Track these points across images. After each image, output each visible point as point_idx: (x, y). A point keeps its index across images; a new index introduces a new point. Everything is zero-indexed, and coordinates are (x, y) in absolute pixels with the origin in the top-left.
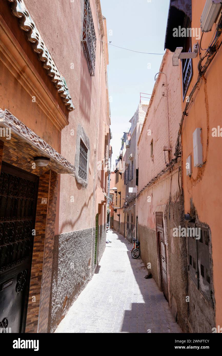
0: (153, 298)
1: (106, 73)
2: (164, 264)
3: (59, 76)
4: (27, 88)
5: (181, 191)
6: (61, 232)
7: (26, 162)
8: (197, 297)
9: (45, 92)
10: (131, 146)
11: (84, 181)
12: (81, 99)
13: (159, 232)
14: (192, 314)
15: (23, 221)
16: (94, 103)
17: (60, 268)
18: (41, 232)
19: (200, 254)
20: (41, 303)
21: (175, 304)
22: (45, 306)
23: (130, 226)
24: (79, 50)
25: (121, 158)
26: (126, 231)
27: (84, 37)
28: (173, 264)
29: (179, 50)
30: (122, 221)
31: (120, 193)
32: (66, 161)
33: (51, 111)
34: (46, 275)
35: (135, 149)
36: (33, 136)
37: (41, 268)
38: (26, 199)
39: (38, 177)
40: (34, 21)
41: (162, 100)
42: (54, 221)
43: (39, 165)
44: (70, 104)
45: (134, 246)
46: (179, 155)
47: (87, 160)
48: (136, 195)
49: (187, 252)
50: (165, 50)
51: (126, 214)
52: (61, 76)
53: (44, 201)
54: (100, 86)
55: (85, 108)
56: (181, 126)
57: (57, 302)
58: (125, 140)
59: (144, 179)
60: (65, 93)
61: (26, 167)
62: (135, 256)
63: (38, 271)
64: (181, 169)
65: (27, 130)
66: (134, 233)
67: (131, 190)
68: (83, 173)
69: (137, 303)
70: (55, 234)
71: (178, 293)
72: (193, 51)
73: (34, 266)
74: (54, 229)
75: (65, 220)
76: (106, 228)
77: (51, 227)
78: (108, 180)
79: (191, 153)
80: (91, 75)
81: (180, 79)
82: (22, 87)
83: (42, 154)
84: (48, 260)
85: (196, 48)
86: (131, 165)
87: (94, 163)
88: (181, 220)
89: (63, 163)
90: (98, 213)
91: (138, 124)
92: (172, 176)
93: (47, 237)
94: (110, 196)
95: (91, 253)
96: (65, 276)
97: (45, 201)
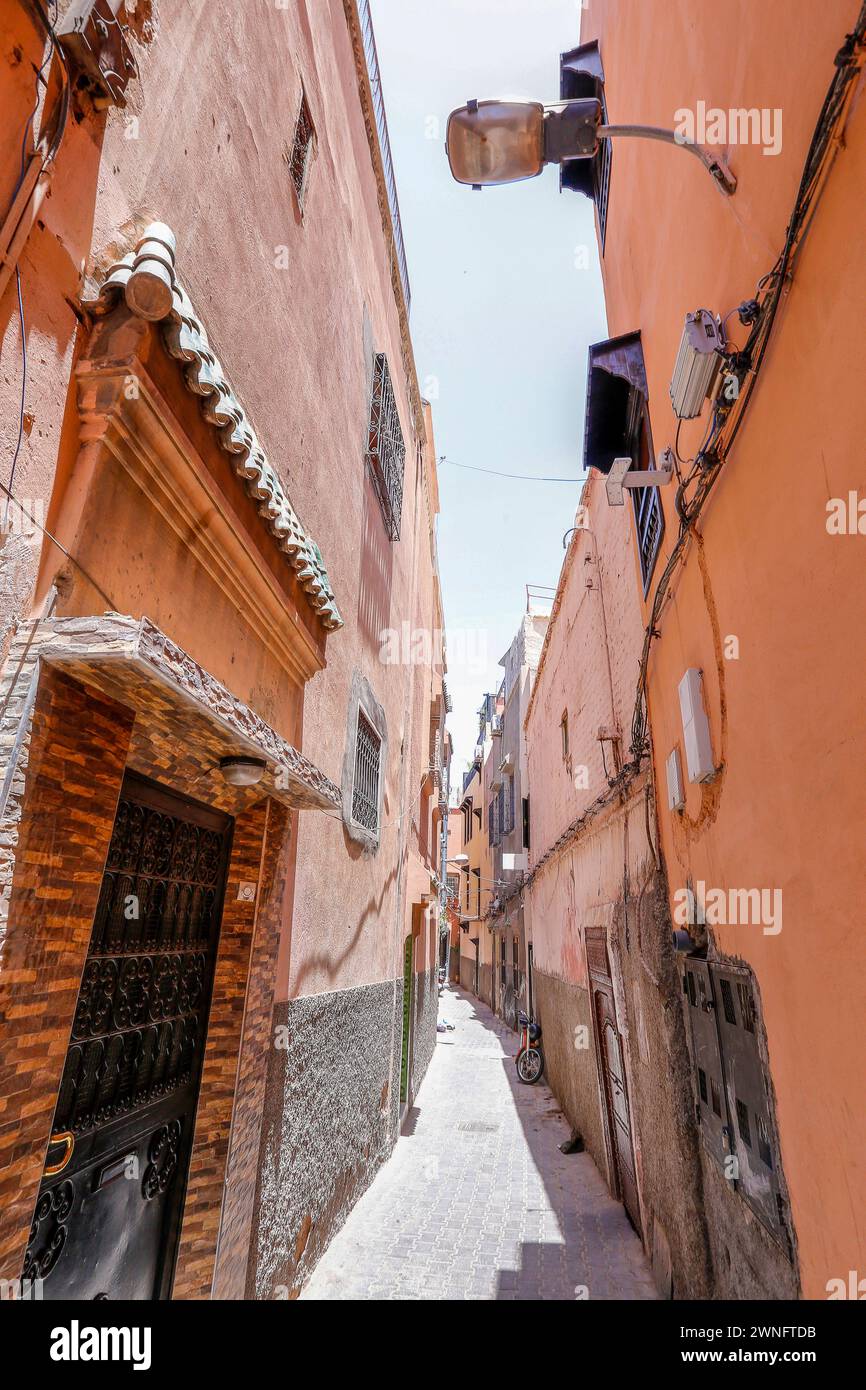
0: (589, 1221)
1: (432, 533)
2: (619, 1102)
3: (303, 539)
4: (211, 566)
5: (657, 858)
6: (296, 993)
7: (198, 774)
8: (732, 1220)
9: (260, 578)
10: (507, 733)
11: (369, 833)
12: (363, 599)
13: (598, 993)
14: (722, 1283)
15: (177, 953)
16: (398, 613)
17: (288, 1114)
18: (232, 990)
19: (732, 1063)
20: (223, 1242)
21: (663, 1245)
22: (235, 1252)
23: (509, 976)
24: (358, 477)
25: (477, 767)
26: (499, 991)
27: (373, 445)
28: (648, 1102)
29: (621, 464)
30: (485, 958)
31: (477, 872)
32: (315, 771)
33: (277, 629)
34: (243, 1138)
35: (517, 741)
36: (218, 695)
37: (229, 1115)
38: (192, 886)
39: (232, 819)
40: (243, 407)
41: (586, 601)
42: (273, 955)
43: (234, 781)
44: (330, 613)
45: (522, 1040)
46: (645, 752)
47: (380, 771)
48: (526, 876)
49: (688, 1057)
50: (585, 469)
51: (497, 938)
52: (308, 539)
53: (246, 893)
54: (416, 568)
55: (374, 626)
56: (644, 666)
57: (275, 1237)
58: (489, 716)
59: (547, 828)
60: (316, 582)
61: (196, 788)
62: (529, 1075)
63: (217, 1124)
64: (652, 793)
65: (202, 676)
66: (524, 996)
67: (509, 861)
68: (366, 811)
69: (540, 1241)
70: (278, 998)
71: (670, 1206)
72: (659, 468)
73: (204, 1108)
74: (274, 981)
75: (309, 954)
76: (436, 981)
77: (266, 975)
78: (442, 831)
79: (677, 744)
80: (390, 539)
81: (631, 542)
82: (199, 563)
83: (244, 749)
84: (252, 1084)
85: (667, 459)
86: (507, 787)
87: (401, 780)
88: (662, 952)
89: (306, 776)
90: (410, 933)
91: (524, 669)
92: (627, 814)
93: (249, 1010)
94: (450, 882)
95: (391, 1067)
96: (305, 1143)
97: (248, 891)
